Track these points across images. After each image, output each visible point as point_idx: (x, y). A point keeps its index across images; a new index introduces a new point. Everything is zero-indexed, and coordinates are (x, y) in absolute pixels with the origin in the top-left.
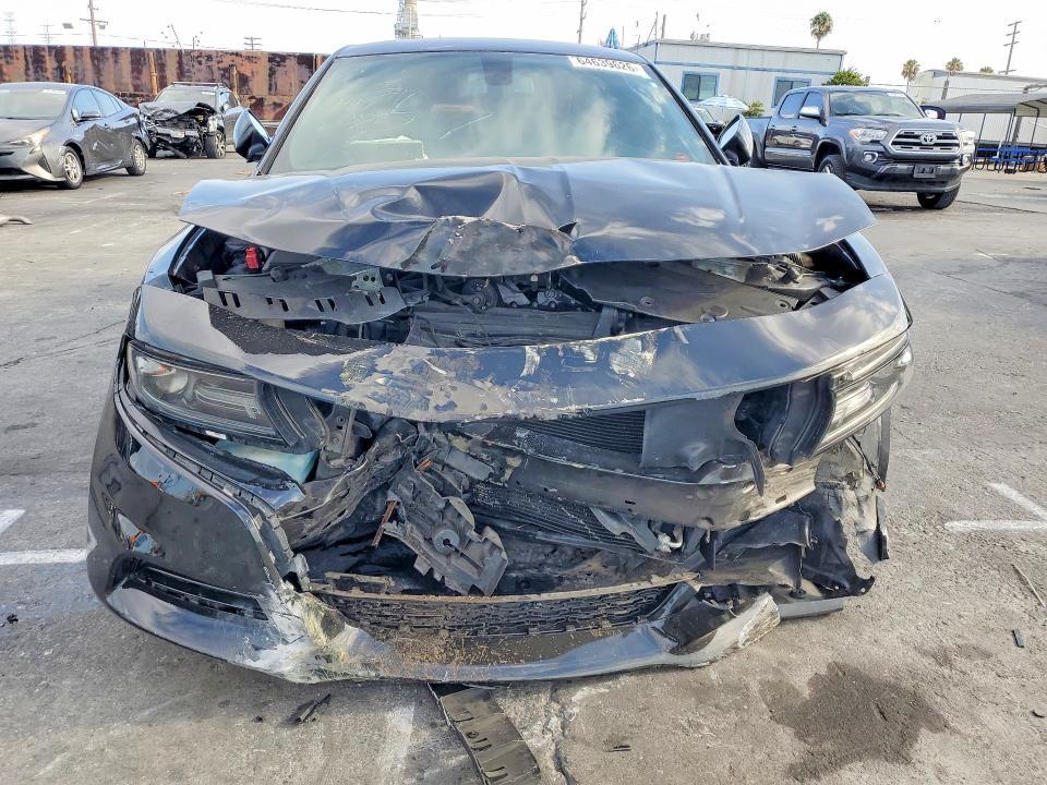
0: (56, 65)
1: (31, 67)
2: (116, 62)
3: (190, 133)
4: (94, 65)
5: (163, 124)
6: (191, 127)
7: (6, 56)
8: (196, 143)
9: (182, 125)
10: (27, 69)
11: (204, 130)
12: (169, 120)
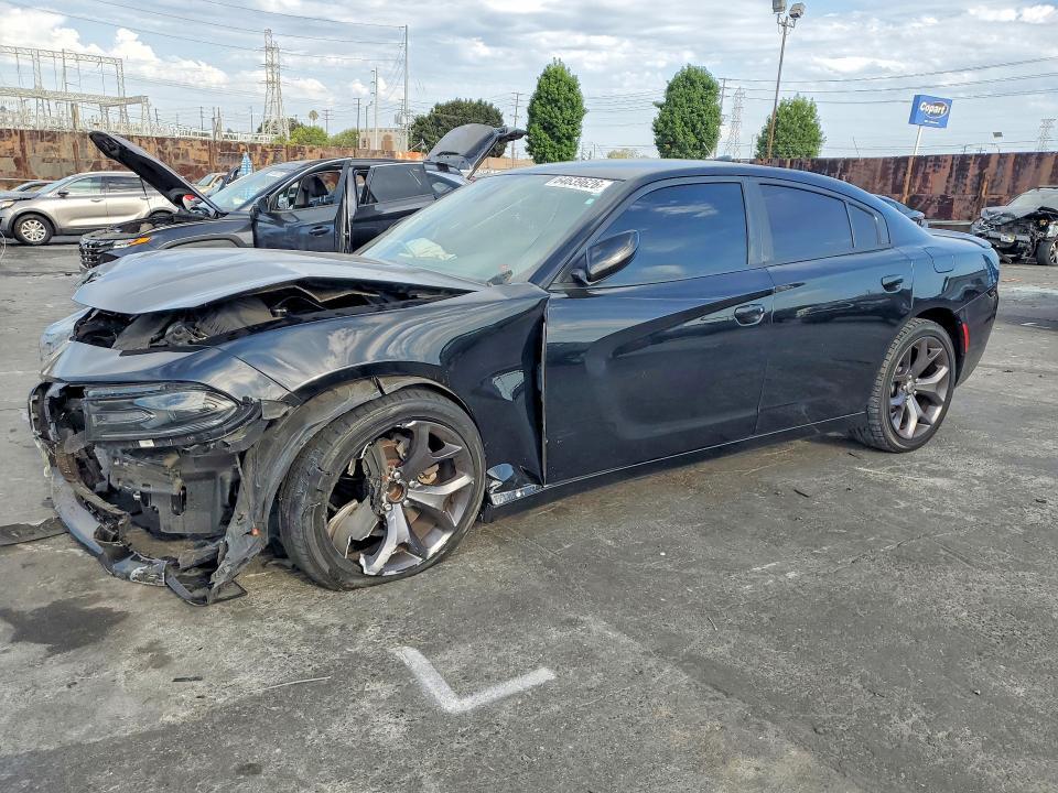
0: (977, 172)
1: (954, 174)
2: (1037, 167)
3: (1020, 237)
4: (1014, 170)
5: (998, 228)
6: (1026, 232)
7: (934, 165)
8: (1025, 248)
9: (1016, 229)
10: (950, 176)
11: (1040, 235)
12: (1005, 224)
